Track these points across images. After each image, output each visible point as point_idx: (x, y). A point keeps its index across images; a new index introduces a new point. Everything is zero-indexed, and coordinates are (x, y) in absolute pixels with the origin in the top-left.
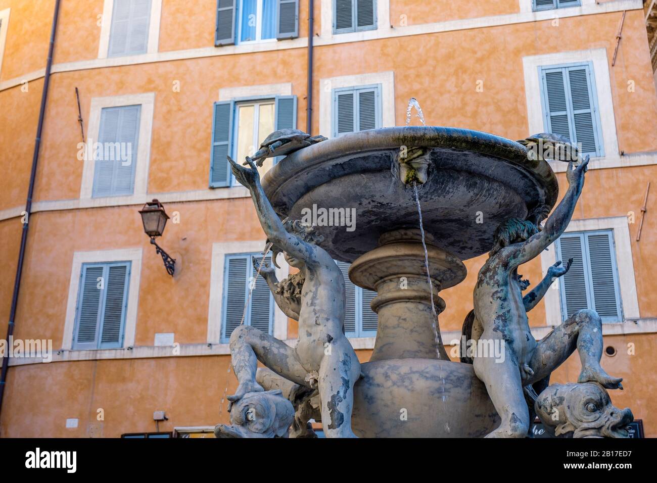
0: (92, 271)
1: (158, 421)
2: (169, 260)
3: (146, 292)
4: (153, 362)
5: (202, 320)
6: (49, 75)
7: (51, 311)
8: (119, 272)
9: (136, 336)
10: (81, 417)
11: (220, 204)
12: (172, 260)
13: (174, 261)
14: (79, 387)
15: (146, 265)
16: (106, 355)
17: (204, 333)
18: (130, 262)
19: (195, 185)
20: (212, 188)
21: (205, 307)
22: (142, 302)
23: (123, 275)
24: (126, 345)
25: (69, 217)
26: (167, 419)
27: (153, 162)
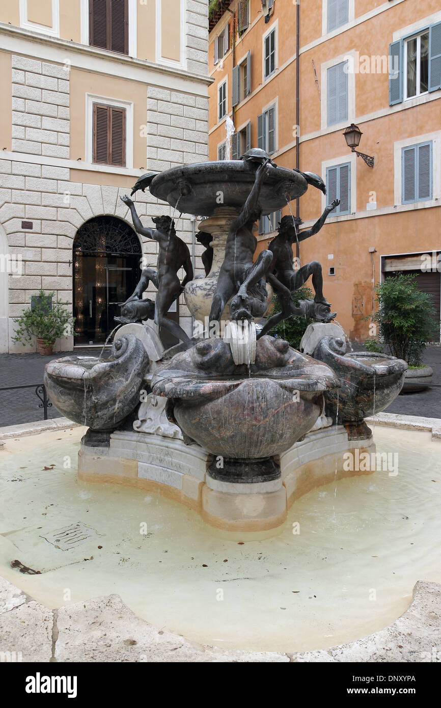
0: (332, 171)
1: (372, 252)
2: (369, 158)
3: (360, 179)
4: (366, 220)
5: (391, 192)
6: (298, 56)
7: (314, 198)
8: (345, 169)
9: (357, 205)
10: (334, 253)
11: (397, 115)
12: (371, 158)
13: (373, 158)
14: (332, 238)
15: (358, 163)
16: (343, 219)
17: (392, 200)
18: (350, 162)
19: (382, 106)
20: (391, 106)
21: (392, 183)
22: (358, 185)
23: (347, 171)
24: (352, 212)
25: (317, 141)
26: (376, 251)
27: (357, 96)
